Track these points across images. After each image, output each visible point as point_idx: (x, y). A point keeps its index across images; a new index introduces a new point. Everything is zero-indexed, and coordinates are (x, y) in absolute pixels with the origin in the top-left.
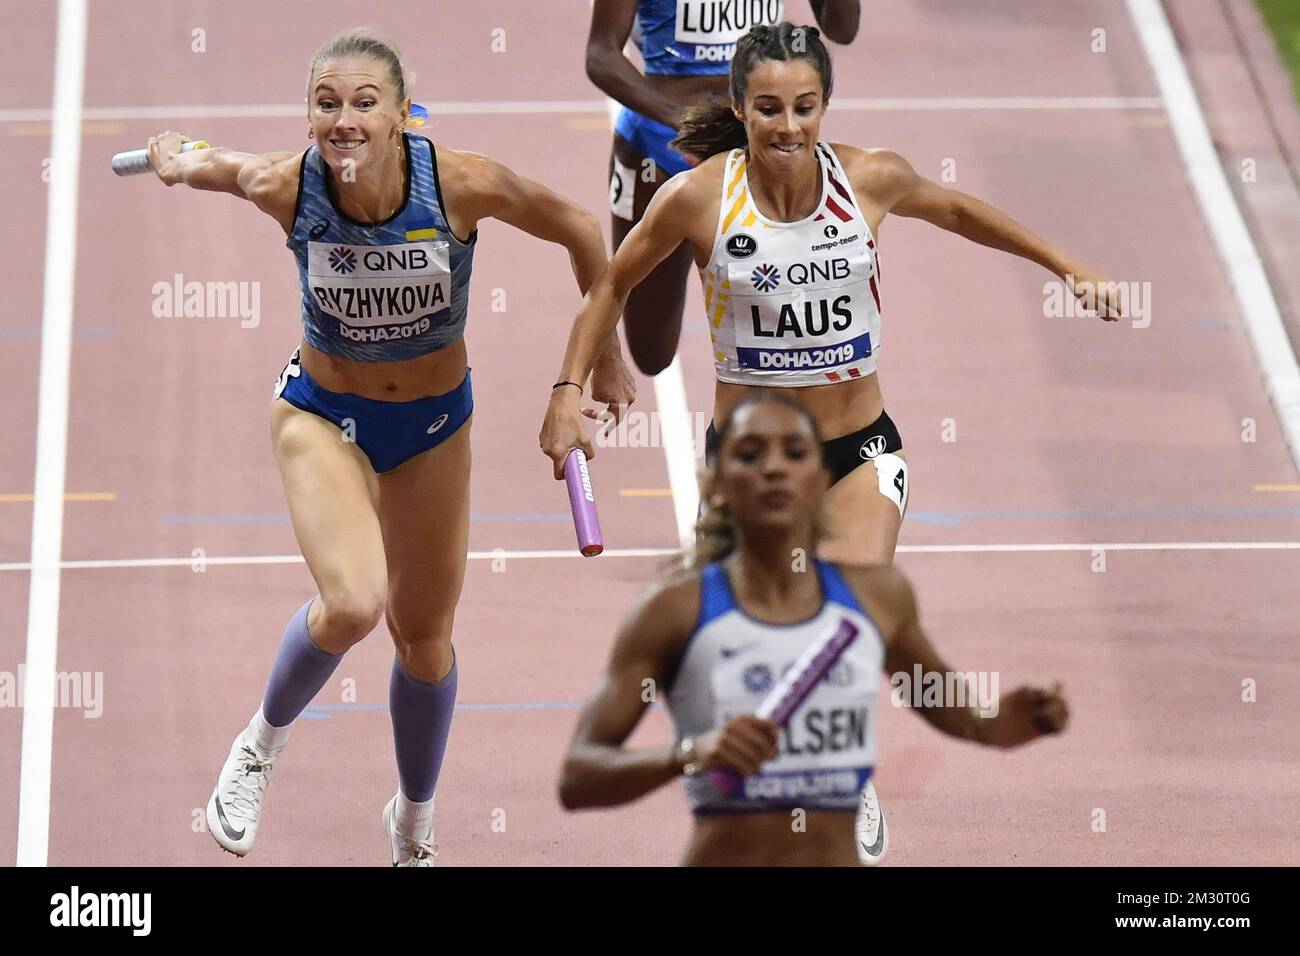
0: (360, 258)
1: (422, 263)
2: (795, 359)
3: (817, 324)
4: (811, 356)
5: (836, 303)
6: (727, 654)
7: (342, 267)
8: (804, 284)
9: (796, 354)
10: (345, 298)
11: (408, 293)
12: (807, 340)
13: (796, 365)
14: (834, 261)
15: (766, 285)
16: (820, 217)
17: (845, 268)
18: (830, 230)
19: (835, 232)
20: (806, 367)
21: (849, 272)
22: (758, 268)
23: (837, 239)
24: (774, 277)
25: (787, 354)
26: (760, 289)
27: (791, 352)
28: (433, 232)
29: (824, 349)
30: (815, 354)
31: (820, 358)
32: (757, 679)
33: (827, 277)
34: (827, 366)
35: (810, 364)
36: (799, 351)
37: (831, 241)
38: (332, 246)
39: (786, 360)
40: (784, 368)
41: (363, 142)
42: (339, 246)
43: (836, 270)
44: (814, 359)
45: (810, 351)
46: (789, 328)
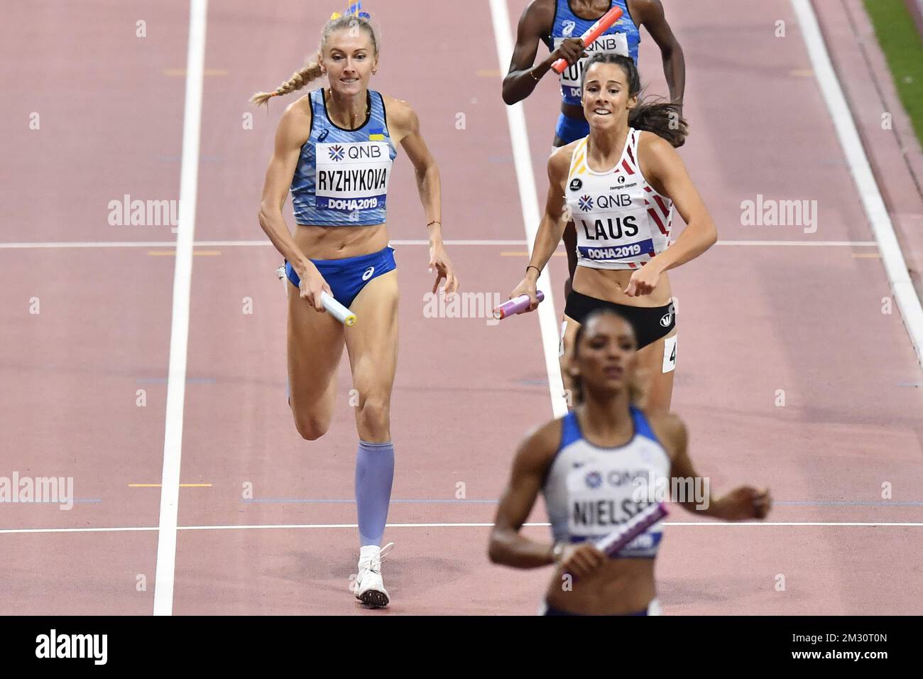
0: (346, 151)
1: (378, 154)
2: (606, 253)
3: (616, 232)
4: (615, 251)
5: (625, 220)
6: (577, 466)
7: (336, 157)
8: (606, 208)
9: (606, 250)
10: (337, 177)
11: (371, 173)
12: (612, 242)
13: (607, 257)
14: (622, 195)
15: (586, 207)
16: (618, 171)
17: (628, 200)
18: (621, 178)
19: (623, 180)
20: (612, 258)
21: (631, 202)
22: (582, 197)
23: (624, 184)
24: (590, 203)
25: (601, 250)
26: (583, 210)
27: (603, 249)
28: (381, 136)
29: (621, 247)
30: (617, 250)
31: (620, 252)
32: (594, 480)
33: (618, 204)
34: (624, 257)
35: (615, 256)
36: (608, 248)
37: (621, 185)
38: (330, 145)
39: (601, 254)
40: (601, 259)
41: (357, 79)
42: (334, 145)
43: (623, 201)
44: (616, 253)
45: (614, 248)
46: (600, 234)
